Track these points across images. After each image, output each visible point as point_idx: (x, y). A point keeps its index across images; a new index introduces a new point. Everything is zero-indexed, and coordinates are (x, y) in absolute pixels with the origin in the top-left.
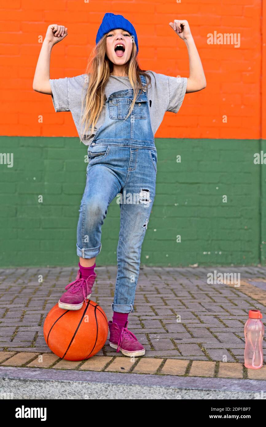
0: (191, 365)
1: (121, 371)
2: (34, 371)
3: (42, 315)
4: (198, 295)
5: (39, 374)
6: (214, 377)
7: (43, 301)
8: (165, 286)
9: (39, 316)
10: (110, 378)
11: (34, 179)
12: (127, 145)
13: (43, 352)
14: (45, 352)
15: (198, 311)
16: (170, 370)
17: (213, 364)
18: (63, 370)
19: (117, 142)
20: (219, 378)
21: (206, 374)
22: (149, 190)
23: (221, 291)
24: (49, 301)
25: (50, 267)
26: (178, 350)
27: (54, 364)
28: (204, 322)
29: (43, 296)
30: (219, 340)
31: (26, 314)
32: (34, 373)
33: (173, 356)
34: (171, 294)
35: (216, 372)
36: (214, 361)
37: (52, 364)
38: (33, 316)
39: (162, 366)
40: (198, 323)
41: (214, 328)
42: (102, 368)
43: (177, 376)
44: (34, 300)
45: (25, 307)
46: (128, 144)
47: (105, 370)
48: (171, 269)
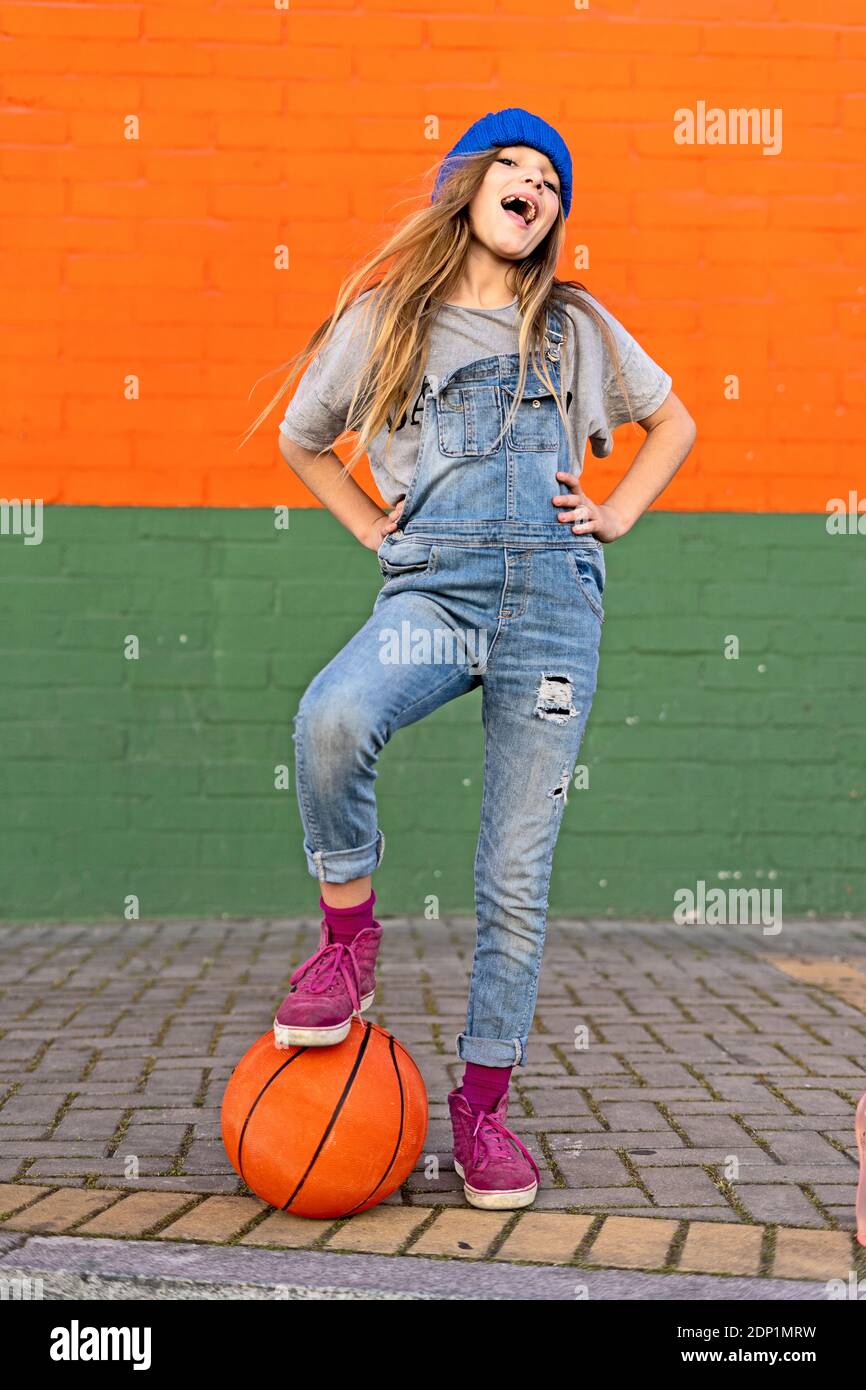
0: (684, 1237)
1: (461, 1256)
2: (183, 1252)
3: (206, 1072)
4: (704, 1009)
5: (198, 1263)
6: (757, 1277)
7: (209, 1028)
8: (598, 979)
9: (197, 1076)
10: (424, 1276)
11: (183, 639)
12: (495, 541)
13: (209, 1191)
14: (215, 1190)
15: (703, 1061)
16: (615, 1251)
17: (755, 1234)
18: (274, 1249)
19: (461, 531)
20: (776, 1278)
21: (736, 1266)
22: (568, 678)
23: (778, 997)
24: (228, 1029)
25: (231, 920)
26: (641, 1186)
27: (245, 1231)
28: (724, 1096)
29: (210, 1010)
30: (772, 1155)
31: (156, 1070)
32: (182, 1260)
33: (624, 1207)
34: (615, 1005)
35: (767, 1259)
36: (757, 1224)
37: (239, 1231)
38: (176, 1075)
39: (590, 1238)
40: (704, 1101)
41: (757, 1118)
42: (398, 1245)
43: (641, 1270)
44: (183, 1024)
45: (154, 1045)
46: (498, 537)
47: (409, 1252)
48: (616, 926)
